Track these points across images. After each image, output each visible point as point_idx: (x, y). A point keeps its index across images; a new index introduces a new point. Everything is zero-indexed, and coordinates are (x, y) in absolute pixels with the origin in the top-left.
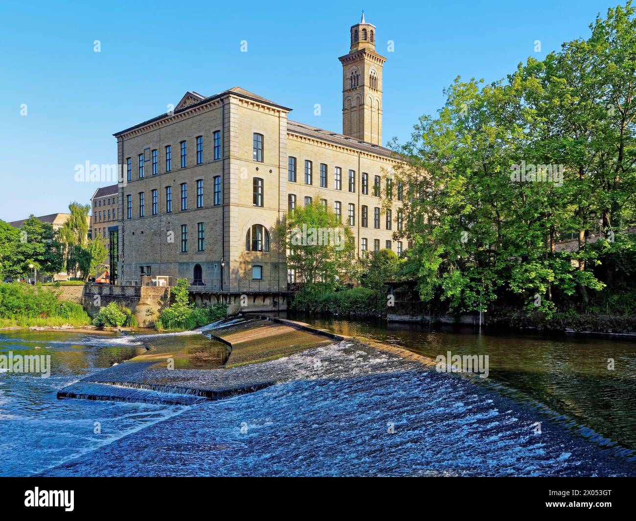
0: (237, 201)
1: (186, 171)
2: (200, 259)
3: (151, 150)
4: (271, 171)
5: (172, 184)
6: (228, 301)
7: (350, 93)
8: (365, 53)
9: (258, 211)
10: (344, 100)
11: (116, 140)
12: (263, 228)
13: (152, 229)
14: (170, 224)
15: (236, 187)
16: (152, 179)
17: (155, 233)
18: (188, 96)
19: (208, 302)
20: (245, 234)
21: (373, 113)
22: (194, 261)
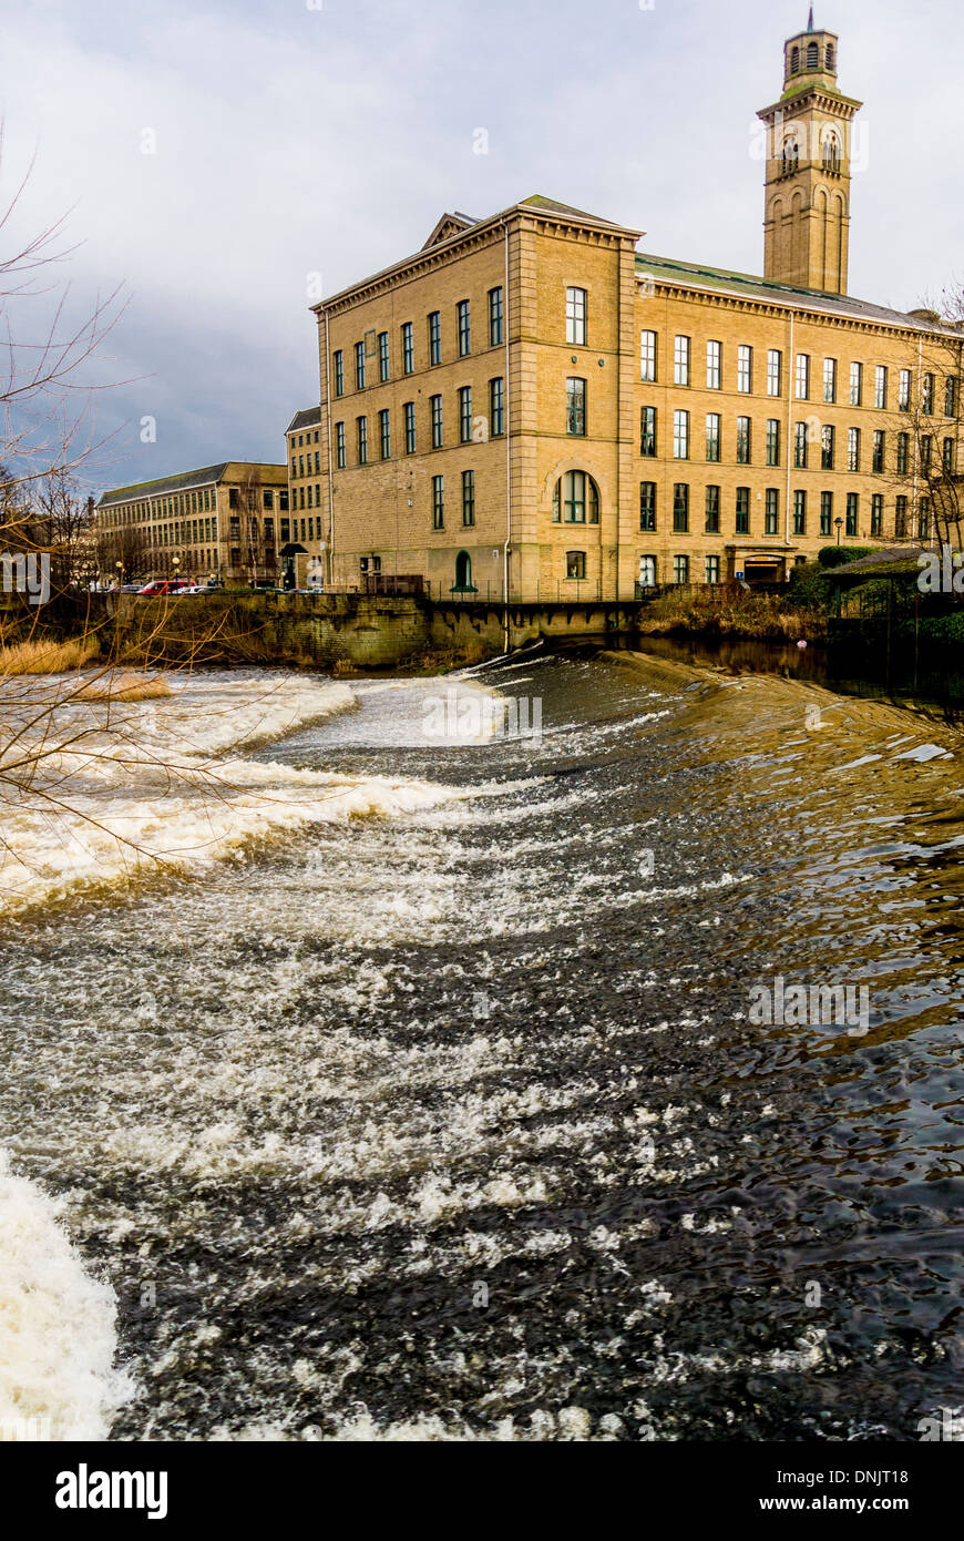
0: (533, 426)
1: (439, 371)
2: (466, 540)
3: (378, 333)
4: (601, 364)
5: (415, 397)
6: (518, 620)
7: (781, 186)
8: (814, 96)
9: (577, 444)
10: (768, 202)
11: (315, 318)
12: (587, 479)
13: (380, 485)
14: (414, 476)
15: (533, 397)
16: (381, 390)
17: (386, 494)
18: (447, 224)
19: (482, 622)
20: (551, 489)
21: (829, 225)
22: (457, 545)
